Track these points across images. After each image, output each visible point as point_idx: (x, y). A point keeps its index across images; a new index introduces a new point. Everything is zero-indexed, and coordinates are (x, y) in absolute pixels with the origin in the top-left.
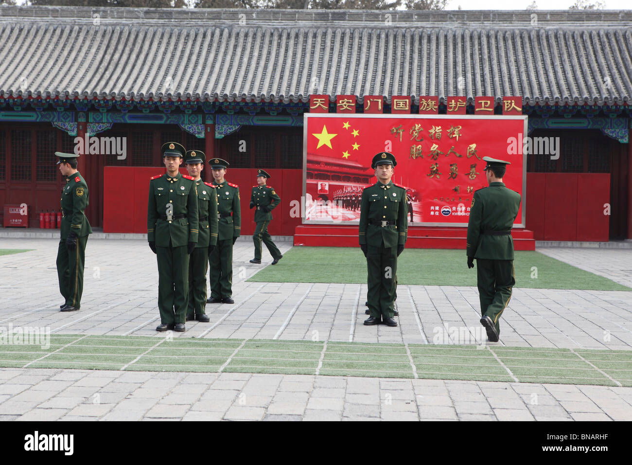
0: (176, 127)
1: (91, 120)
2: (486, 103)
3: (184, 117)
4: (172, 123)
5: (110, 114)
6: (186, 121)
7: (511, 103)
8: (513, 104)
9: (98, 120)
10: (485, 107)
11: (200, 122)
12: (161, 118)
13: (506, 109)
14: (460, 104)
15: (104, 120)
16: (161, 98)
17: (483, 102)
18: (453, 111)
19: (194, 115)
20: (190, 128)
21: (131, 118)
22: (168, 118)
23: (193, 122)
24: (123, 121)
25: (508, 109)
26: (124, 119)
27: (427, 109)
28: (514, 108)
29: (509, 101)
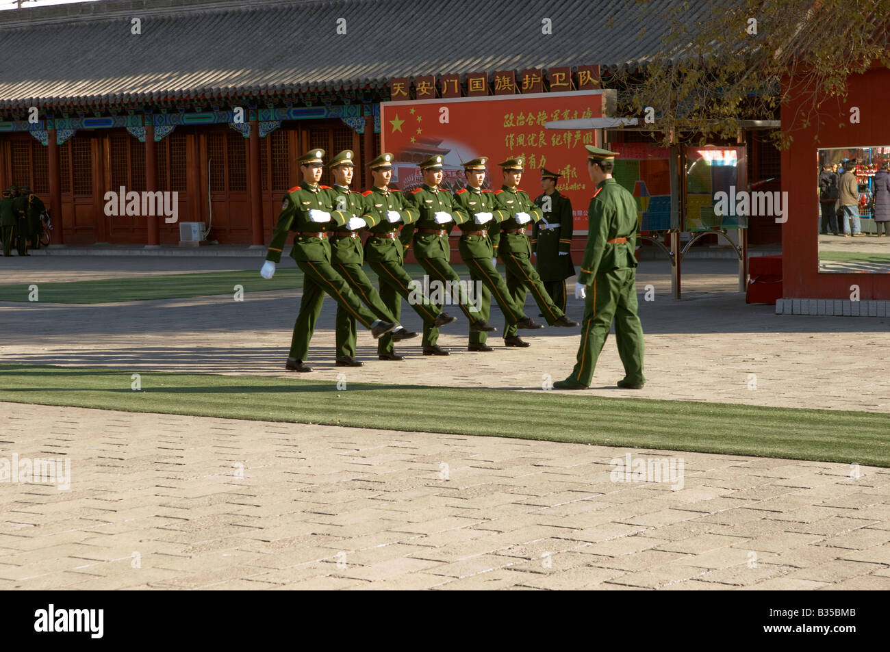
0: (338, 121)
1: (260, 119)
2: (560, 76)
3: (343, 108)
4: (333, 117)
5: (277, 110)
6: (346, 115)
7: (586, 75)
8: (589, 76)
9: (266, 117)
10: (560, 82)
11: (358, 114)
12: (321, 112)
13: (581, 83)
14: (534, 80)
15: (272, 118)
16: (292, 90)
17: (557, 75)
18: (528, 89)
19: (352, 106)
20: (351, 122)
21: (296, 113)
22: (329, 111)
23: (352, 114)
24: (288, 118)
25: (584, 82)
26: (290, 117)
27: (501, 88)
28: (590, 81)
29: (584, 72)
